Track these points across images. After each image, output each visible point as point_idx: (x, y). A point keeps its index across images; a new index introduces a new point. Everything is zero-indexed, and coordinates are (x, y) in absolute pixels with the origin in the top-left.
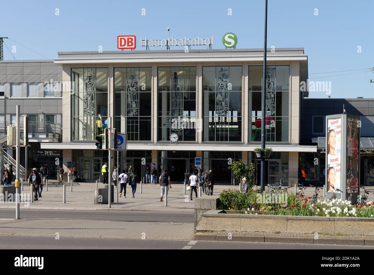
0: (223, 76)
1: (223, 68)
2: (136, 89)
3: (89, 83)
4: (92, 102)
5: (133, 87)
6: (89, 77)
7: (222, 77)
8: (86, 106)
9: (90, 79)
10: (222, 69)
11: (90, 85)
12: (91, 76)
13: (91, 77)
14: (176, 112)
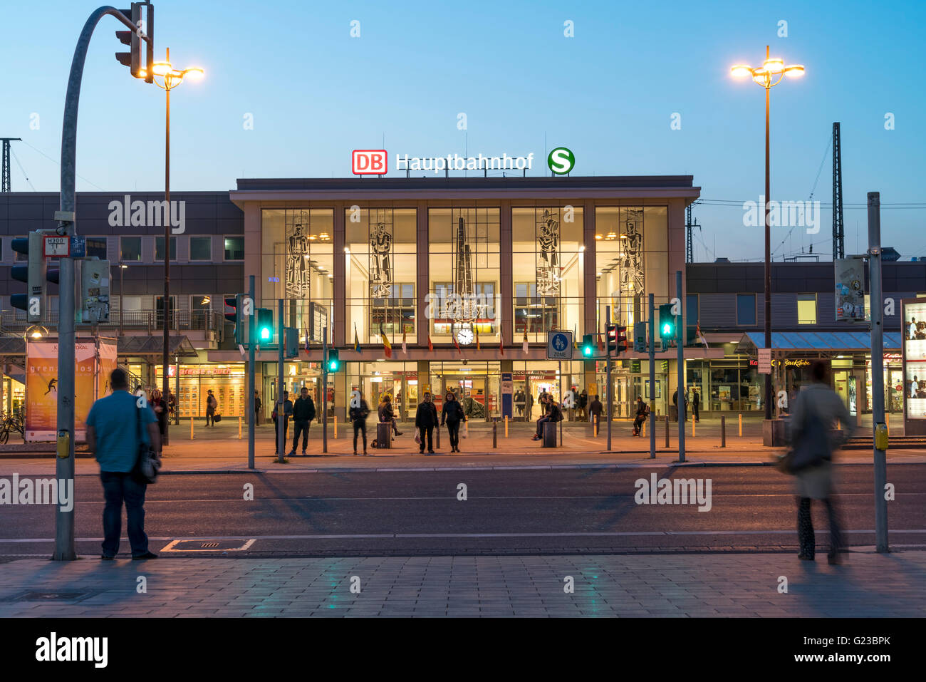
0: (549, 225)
1: (549, 210)
2: (386, 248)
3: (296, 237)
4: (303, 272)
5: (381, 244)
6: (297, 225)
7: (547, 227)
8: (291, 280)
9: (298, 229)
10: (547, 211)
11: (299, 241)
12: (300, 223)
13: (300, 225)
14: (463, 289)
